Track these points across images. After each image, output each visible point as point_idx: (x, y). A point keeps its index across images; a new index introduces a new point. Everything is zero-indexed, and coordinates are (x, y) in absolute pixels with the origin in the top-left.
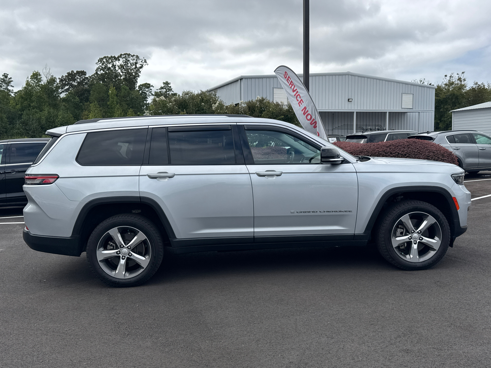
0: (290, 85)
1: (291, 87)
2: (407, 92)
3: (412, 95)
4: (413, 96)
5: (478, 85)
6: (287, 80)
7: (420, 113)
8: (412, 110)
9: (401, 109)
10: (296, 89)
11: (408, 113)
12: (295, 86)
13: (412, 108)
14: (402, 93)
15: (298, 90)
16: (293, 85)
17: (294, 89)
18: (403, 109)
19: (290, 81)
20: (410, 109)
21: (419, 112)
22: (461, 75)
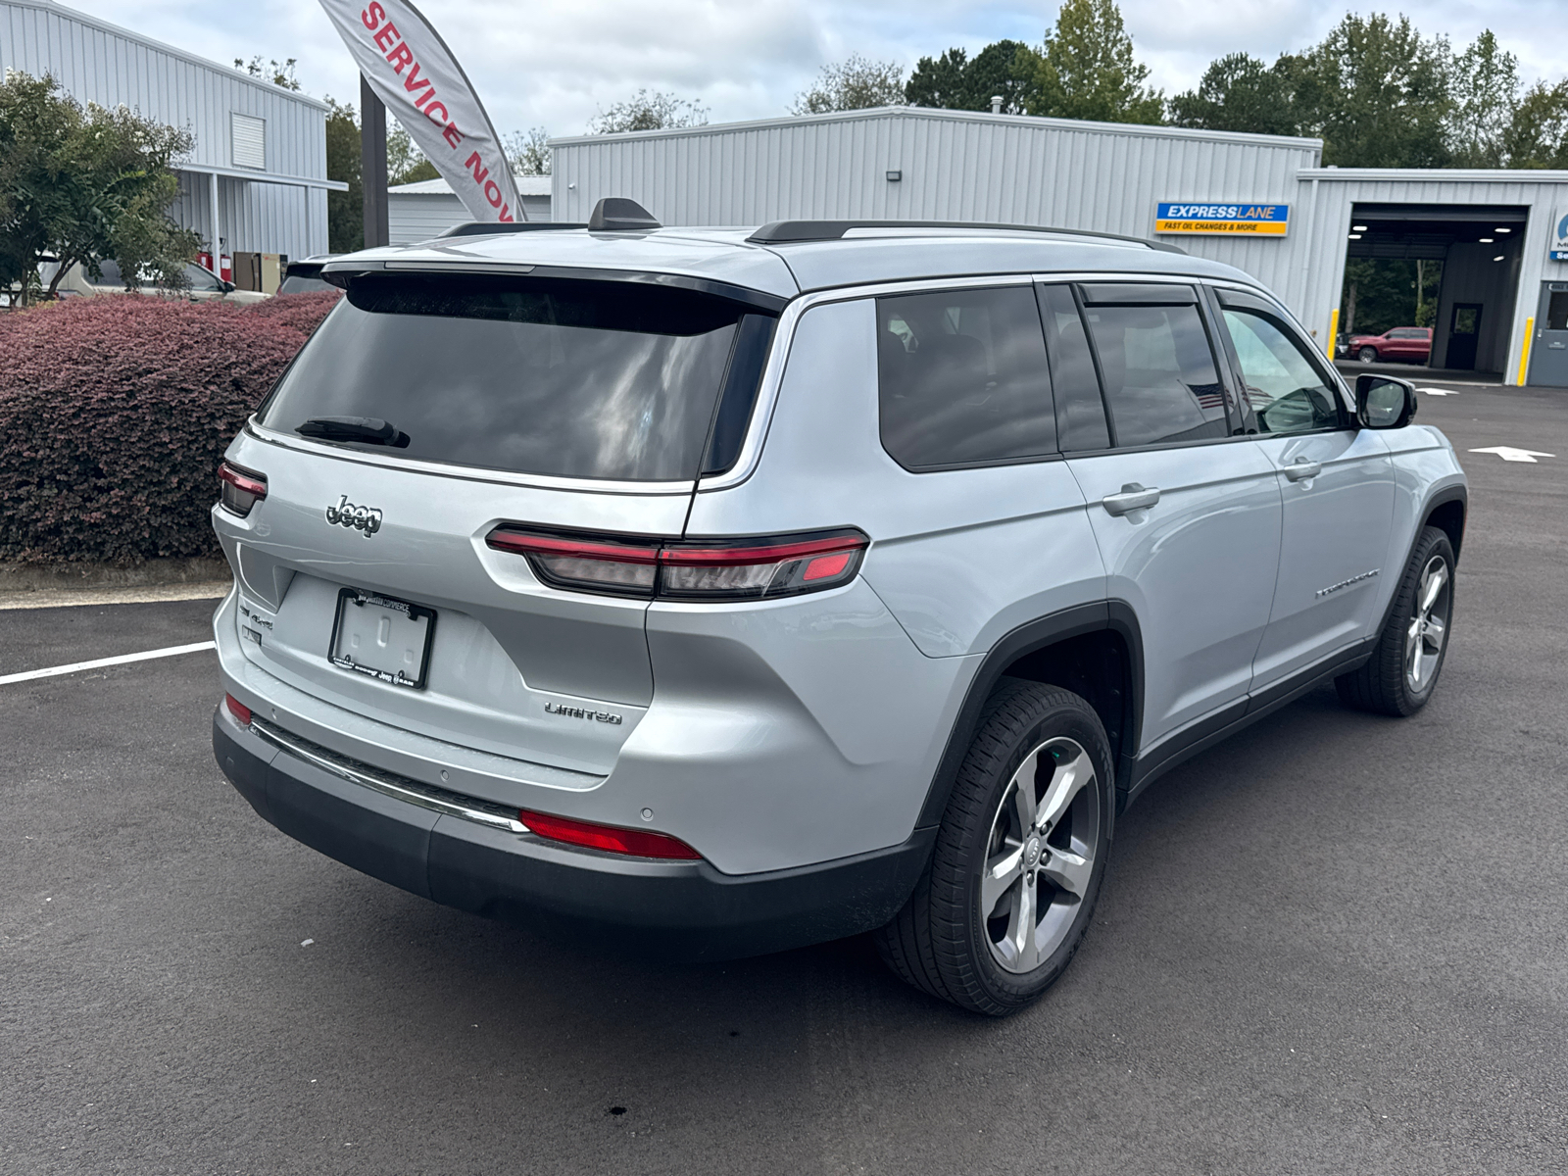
0: (391, 57)
1: (398, 70)
2: (245, 110)
3: (261, 123)
4: (264, 126)
5: (337, 108)
6: (377, 38)
7: (310, 189)
8: (263, 172)
9: (231, 168)
10: (426, 83)
11: (253, 183)
12: (416, 69)
13: (263, 167)
14: (231, 113)
15: (433, 85)
16: (409, 60)
17: (418, 79)
18: (235, 168)
19: (397, 43)
20: (258, 169)
21: (306, 187)
22: (285, 69)
